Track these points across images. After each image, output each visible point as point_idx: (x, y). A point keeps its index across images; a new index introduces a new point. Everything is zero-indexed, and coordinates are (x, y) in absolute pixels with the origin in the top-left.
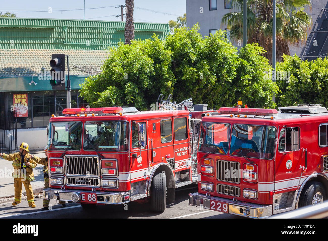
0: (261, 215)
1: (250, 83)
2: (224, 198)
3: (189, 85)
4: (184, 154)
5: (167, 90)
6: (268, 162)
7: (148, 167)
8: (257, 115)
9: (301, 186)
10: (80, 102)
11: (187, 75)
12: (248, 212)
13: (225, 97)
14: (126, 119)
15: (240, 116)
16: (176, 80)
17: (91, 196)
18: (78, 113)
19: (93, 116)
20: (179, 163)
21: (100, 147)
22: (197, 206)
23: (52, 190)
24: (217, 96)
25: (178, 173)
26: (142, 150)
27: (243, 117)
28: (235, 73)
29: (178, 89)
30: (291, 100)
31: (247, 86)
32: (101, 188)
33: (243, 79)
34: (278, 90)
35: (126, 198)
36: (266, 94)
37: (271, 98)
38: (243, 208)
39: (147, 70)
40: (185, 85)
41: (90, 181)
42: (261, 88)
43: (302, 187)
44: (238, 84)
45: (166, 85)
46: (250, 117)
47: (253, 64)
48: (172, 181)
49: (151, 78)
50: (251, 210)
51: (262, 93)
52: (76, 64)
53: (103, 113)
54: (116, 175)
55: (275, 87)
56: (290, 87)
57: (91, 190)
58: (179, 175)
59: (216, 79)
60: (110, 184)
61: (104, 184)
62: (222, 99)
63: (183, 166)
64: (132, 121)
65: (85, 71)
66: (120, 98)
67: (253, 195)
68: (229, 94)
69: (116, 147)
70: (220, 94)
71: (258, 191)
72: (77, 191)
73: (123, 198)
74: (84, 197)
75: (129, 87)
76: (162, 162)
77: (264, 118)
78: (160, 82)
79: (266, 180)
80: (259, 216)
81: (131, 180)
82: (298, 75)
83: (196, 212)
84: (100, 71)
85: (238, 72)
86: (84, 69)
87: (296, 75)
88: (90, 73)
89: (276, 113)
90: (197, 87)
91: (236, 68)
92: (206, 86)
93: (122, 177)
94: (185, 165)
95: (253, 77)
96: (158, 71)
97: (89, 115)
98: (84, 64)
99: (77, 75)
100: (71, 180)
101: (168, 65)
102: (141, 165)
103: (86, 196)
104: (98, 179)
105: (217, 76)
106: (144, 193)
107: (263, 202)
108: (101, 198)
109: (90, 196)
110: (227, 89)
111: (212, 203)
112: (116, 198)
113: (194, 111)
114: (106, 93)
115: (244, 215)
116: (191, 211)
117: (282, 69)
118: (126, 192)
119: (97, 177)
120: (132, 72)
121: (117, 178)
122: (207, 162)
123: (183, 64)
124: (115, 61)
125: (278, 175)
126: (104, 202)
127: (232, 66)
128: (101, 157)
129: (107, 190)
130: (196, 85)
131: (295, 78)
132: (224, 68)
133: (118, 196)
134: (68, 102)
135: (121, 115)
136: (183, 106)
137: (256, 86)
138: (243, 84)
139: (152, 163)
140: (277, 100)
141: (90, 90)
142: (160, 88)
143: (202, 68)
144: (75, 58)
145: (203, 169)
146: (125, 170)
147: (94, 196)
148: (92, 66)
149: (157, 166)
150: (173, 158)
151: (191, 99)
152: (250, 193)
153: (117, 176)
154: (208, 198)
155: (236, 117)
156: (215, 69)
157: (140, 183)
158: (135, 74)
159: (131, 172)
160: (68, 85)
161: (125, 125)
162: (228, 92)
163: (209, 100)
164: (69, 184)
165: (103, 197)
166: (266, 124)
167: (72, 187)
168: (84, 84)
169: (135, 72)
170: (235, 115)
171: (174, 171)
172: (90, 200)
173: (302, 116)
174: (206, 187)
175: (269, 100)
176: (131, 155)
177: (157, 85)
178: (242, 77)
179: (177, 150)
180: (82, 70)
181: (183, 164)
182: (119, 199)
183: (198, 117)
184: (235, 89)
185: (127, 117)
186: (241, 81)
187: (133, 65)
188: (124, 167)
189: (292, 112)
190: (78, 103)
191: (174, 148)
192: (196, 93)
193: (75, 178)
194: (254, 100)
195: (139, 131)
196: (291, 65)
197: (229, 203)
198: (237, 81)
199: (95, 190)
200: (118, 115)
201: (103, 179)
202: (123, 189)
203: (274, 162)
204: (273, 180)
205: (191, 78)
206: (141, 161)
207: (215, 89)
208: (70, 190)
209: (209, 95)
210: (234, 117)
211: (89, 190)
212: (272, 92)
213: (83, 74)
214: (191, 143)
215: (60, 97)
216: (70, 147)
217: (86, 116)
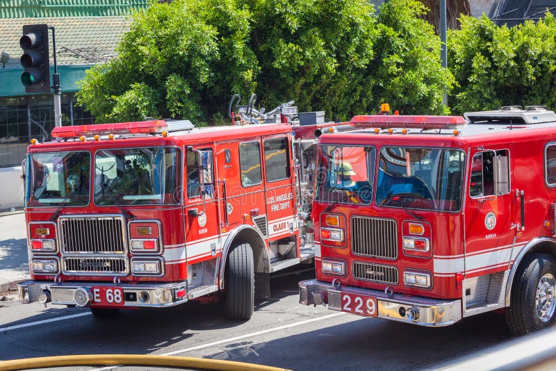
0: (441, 319)
1: (401, 69)
2: (367, 288)
3: (285, 76)
4: (284, 206)
5: (245, 87)
6: (451, 218)
7: (219, 233)
8: (425, 129)
9: (514, 261)
10: (76, 115)
11: (283, 58)
12: (415, 313)
13: (353, 98)
14: (175, 142)
15: (394, 132)
16: (260, 68)
17: (113, 293)
18: (81, 135)
19: (111, 139)
20: (275, 224)
21: (126, 198)
22: (315, 306)
23: (36, 284)
24: (339, 96)
25: (274, 243)
26: (207, 200)
27: (399, 133)
28: (371, 52)
29: (264, 84)
30: (478, 102)
31: (395, 76)
32: (131, 276)
33: (387, 63)
34: (454, 82)
35: (180, 294)
36: (432, 91)
37: (440, 97)
38: (406, 307)
39: (205, 50)
40: (279, 76)
41: (108, 264)
42: (422, 79)
43: (516, 265)
44: (377, 73)
45: (242, 78)
46: (412, 133)
47: (405, 35)
48: (264, 259)
49: (214, 65)
50: (421, 310)
51: (424, 89)
52: (66, 43)
53: (131, 133)
54: (159, 251)
55: (447, 76)
56: (475, 76)
57: (112, 282)
58: (274, 247)
59: (337, 65)
60: (147, 269)
61: (137, 269)
62: (348, 102)
63: (284, 230)
64: (186, 147)
65: (83, 57)
66: (155, 106)
67: (423, 280)
68: (362, 91)
69: (158, 197)
70: (345, 92)
71: (433, 273)
72: (85, 284)
73: (174, 294)
74: (98, 295)
75: (174, 84)
76: (244, 223)
77: (439, 133)
78: (230, 72)
79: (449, 252)
80: (437, 321)
81: (188, 260)
82: (492, 54)
83: (313, 318)
84: (112, 56)
85: (378, 50)
86: (82, 54)
87: (486, 53)
88: (94, 60)
89: (463, 124)
90: (302, 81)
91: (373, 42)
92: (317, 77)
93: (171, 254)
94: (287, 228)
95: (405, 58)
96: (226, 50)
97: (103, 137)
98: (80, 43)
99: (68, 64)
100: (72, 264)
101: (244, 39)
102: (205, 231)
103: (103, 294)
104: (125, 260)
105: (338, 58)
106: (212, 283)
107: (444, 295)
108: (131, 296)
109: (110, 292)
110: (358, 83)
111: (344, 299)
112: (160, 296)
113: (299, 125)
114: (130, 96)
115: (407, 319)
116: (302, 315)
117: (458, 43)
118: (179, 282)
119: (123, 255)
120: (176, 55)
121: (160, 255)
122: (331, 221)
123: (273, 36)
124: (142, 35)
125: (469, 242)
126: (139, 303)
127: (367, 38)
128: (129, 216)
129: (141, 279)
130: (299, 76)
131: (485, 59)
132: (350, 42)
133: (164, 291)
134: (56, 116)
135: (165, 136)
136: (278, 116)
137: (411, 76)
138: (387, 72)
139: (225, 226)
140: (452, 101)
141: (97, 91)
142: (231, 83)
143: (311, 44)
144: (63, 34)
145: (324, 235)
146: (175, 241)
147: (117, 293)
148: (96, 46)
149: (234, 232)
150: (264, 215)
151: (292, 102)
152: (418, 277)
153: (160, 253)
154: (337, 290)
155: (384, 133)
156: (335, 45)
157: (205, 265)
158: (181, 58)
159: (187, 244)
160: (55, 83)
161: (174, 155)
162: (360, 88)
163: (325, 104)
164: (68, 271)
165: (134, 294)
166: (445, 145)
167: (75, 276)
168: (85, 82)
169: (181, 53)
170: (383, 128)
171: (266, 240)
172: (111, 301)
173: (511, 128)
174: (332, 269)
175: (437, 101)
176: (187, 212)
177: (224, 78)
178: (384, 60)
179: (271, 200)
180: (77, 56)
181: (283, 226)
182: (167, 297)
183: (308, 136)
184: (373, 82)
185: (176, 138)
186: (383, 66)
187: (178, 40)
188: (174, 236)
189: (490, 121)
190: (72, 118)
191: (266, 195)
192: (299, 91)
193: (79, 260)
194: (409, 101)
195: (201, 165)
196: (476, 34)
197: (378, 298)
198: (375, 67)
199: (119, 280)
200: (158, 136)
201: (133, 260)
202: (173, 277)
203: (462, 216)
204: (461, 251)
205: (290, 64)
206: (205, 222)
207: (335, 83)
208: (71, 284)
209: (323, 95)
210: (382, 134)
211: (108, 281)
212: (443, 86)
213: (80, 63)
214: (297, 185)
215: (38, 107)
216: (68, 201)
217: (97, 140)
